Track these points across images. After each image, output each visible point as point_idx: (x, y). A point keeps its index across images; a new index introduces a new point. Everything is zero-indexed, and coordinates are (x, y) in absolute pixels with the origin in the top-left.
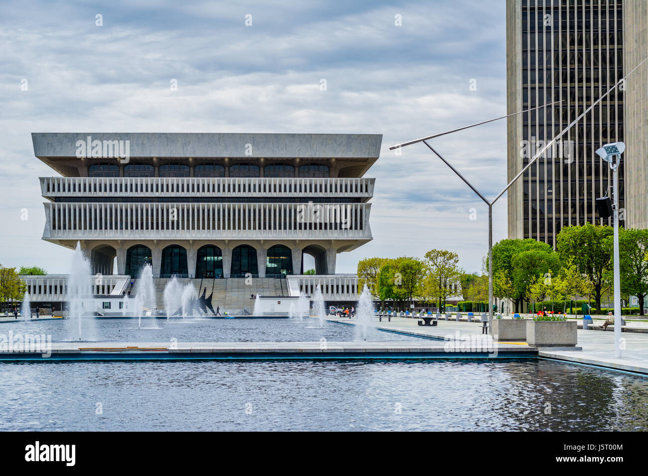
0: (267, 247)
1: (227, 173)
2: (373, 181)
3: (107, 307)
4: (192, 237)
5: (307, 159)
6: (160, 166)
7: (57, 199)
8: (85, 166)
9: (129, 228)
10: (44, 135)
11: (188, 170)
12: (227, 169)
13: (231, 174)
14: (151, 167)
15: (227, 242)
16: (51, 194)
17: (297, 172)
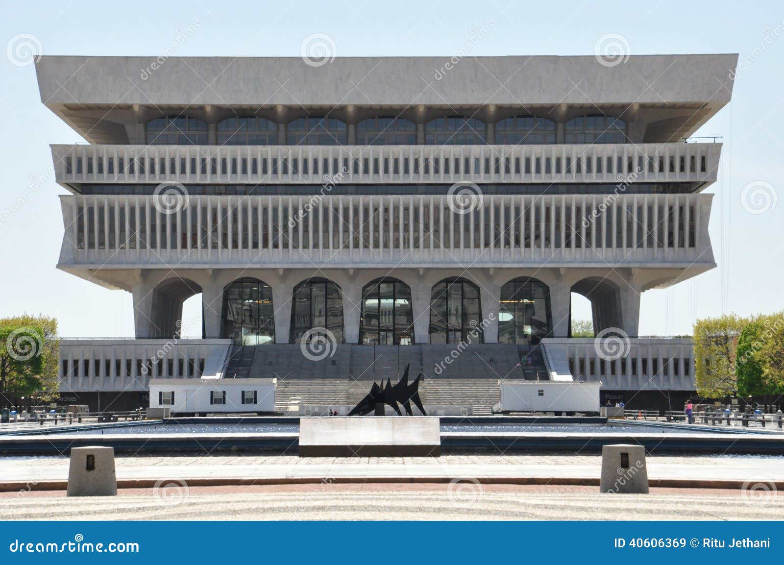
0: (501, 281)
1: (421, 135)
2: (715, 149)
3: (166, 402)
4: (354, 263)
5: (582, 107)
6: (288, 122)
7: (85, 189)
8: (139, 122)
9: (230, 245)
10: (59, 59)
11: (344, 129)
12: (421, 127)
13: (428, 137)
14: (271, 125)
15: (421, 272)
16: (74, 179)
17: (560, 132)
